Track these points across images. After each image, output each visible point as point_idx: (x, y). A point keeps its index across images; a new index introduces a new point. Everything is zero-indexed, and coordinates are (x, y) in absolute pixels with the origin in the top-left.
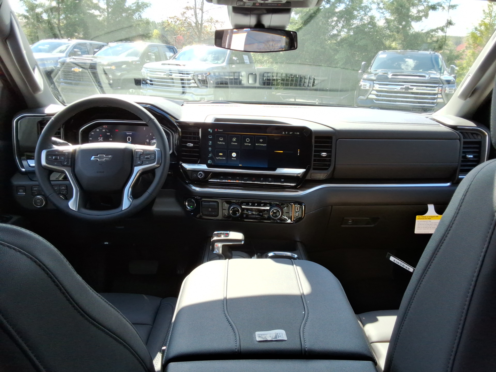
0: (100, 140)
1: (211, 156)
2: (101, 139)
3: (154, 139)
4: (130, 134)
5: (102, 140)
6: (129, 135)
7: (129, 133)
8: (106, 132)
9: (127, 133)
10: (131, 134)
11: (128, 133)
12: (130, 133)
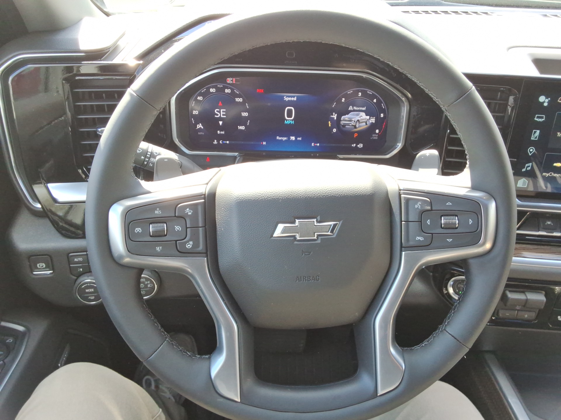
0: (218, 115)
1: (529, 169)
2: (222, 113)
3: (351, 111)
4: (292, 99)
5: (223, 115)
6: (290, 103)
7: (290, 99)
8: (233, 95)
9: (285, 97)
10: (295, 99)
11: (287, 97)
12: (294, 97)
